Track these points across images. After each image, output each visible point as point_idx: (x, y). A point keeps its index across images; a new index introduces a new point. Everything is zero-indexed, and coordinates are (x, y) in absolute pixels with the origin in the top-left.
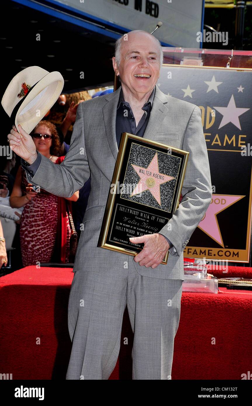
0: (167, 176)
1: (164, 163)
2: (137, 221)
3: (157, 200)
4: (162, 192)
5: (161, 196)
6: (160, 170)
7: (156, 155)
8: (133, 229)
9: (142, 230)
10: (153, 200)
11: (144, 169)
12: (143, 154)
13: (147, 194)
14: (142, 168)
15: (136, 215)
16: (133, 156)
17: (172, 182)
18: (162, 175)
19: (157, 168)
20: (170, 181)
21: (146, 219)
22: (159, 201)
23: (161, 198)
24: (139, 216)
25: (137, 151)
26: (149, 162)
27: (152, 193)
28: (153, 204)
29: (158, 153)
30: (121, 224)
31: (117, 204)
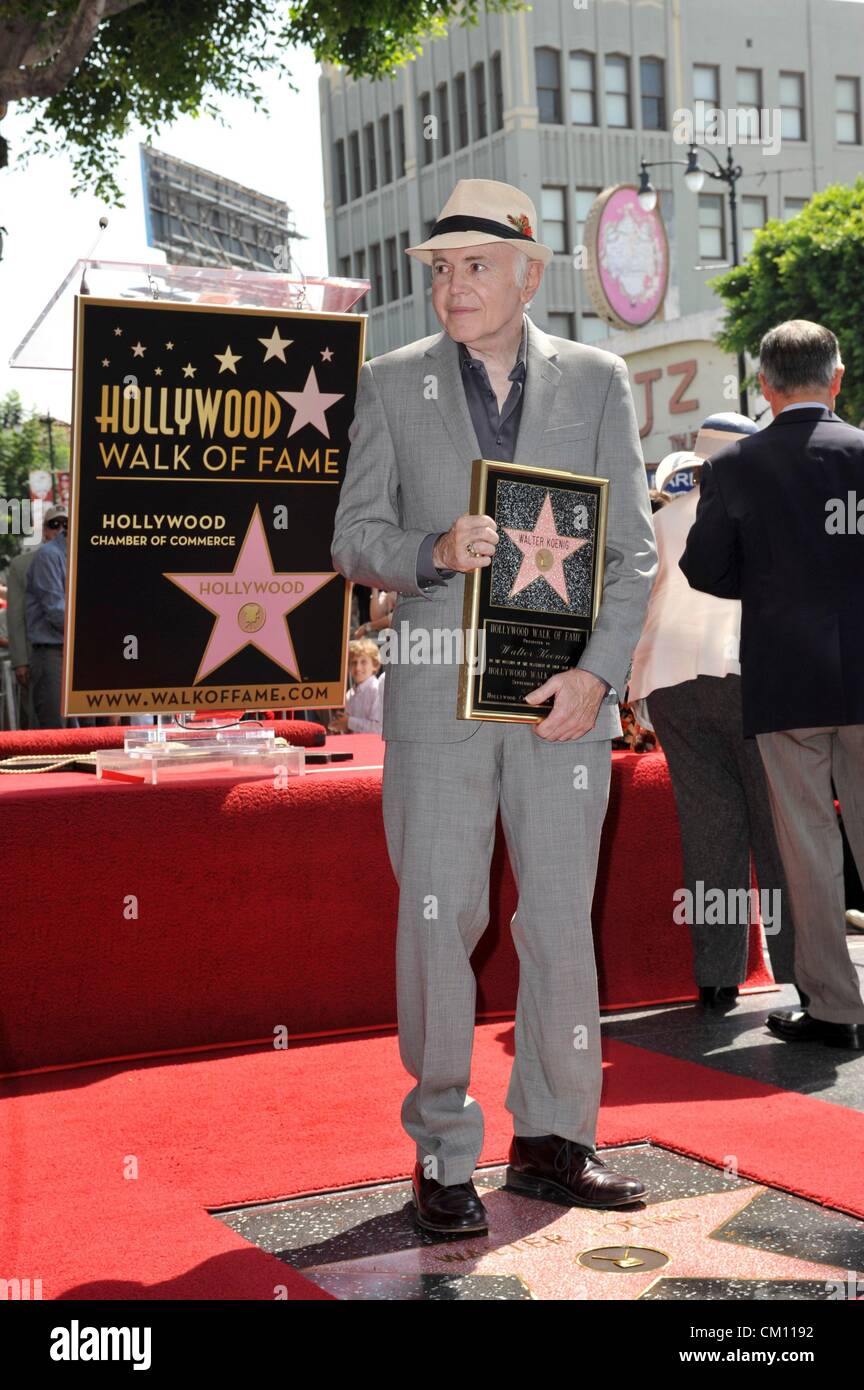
0: (573, 539)
1: (566, 512)
2: (528, 647)
3: (561, 595)
4: (567, 576)
5: (567, 584)
6: (559, 528)
7: (548, 497)
8: (521, 667)
9: (539, 665)
10: (553, 595)
11: (529, 534)
12: (522, 500)
13: (543, 588)
14: (523, 533)
15: (524, 637)
16: (504, 509)
17: (584, 549)
18: (564, 539)
19: (552, 526)
20: (581, 550)
21: (544, 640)
22: (565, 596)
23: (569, 590)
24: (530, 637)
25: (509, 496)
26: (537, 515)
27: (549, 582)
28: (555, 606)
29: (551, 492)
30: (498, 661)
31: (485, 621)
